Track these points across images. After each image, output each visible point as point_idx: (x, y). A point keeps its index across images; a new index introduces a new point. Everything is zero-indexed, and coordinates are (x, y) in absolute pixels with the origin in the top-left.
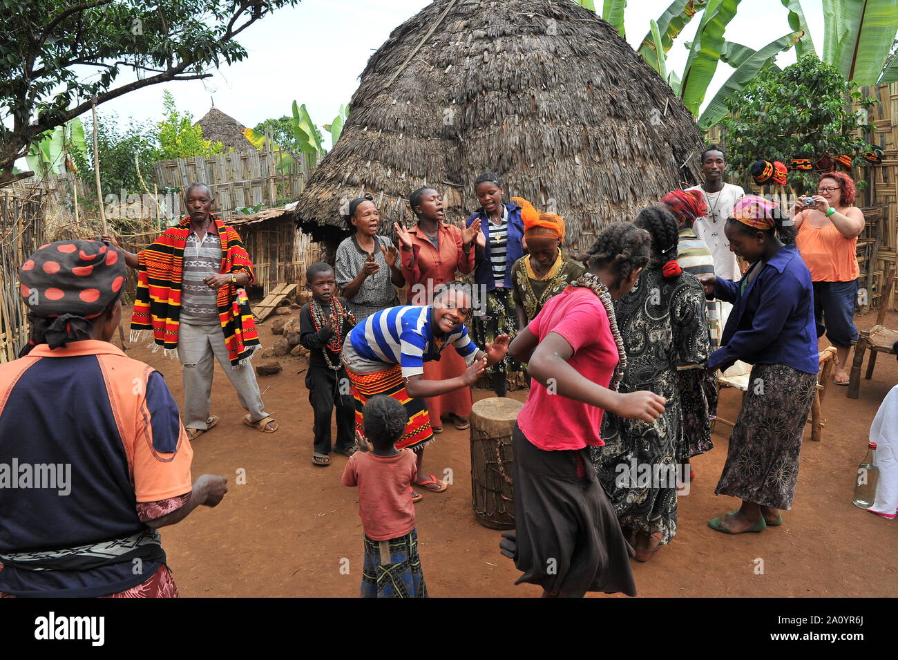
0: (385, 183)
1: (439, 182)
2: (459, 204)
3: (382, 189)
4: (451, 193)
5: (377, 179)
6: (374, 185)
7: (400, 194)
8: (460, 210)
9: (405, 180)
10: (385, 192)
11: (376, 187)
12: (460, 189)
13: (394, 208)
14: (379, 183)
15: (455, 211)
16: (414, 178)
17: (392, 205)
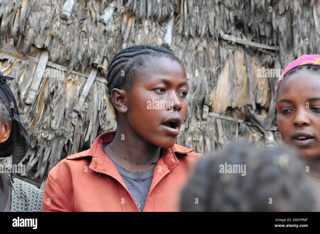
0: (54, 31)
1: (209, 35)
2: (263, 101)
3: (44, 49)
4: (240, 69)
5: (33, 20)
6: (23, 37)
7: (94, 66)
8: (262, 117)
9: (111, 27)
10: (54, 56)
11: (27, 43)
12: (268, 58)
13: (74, 104)
14: (37, 32)
15: (248, 119)
16: (139, 21)
17: (69, 95)
